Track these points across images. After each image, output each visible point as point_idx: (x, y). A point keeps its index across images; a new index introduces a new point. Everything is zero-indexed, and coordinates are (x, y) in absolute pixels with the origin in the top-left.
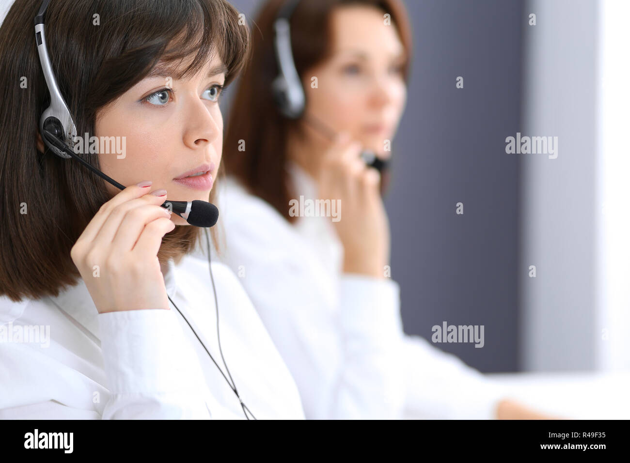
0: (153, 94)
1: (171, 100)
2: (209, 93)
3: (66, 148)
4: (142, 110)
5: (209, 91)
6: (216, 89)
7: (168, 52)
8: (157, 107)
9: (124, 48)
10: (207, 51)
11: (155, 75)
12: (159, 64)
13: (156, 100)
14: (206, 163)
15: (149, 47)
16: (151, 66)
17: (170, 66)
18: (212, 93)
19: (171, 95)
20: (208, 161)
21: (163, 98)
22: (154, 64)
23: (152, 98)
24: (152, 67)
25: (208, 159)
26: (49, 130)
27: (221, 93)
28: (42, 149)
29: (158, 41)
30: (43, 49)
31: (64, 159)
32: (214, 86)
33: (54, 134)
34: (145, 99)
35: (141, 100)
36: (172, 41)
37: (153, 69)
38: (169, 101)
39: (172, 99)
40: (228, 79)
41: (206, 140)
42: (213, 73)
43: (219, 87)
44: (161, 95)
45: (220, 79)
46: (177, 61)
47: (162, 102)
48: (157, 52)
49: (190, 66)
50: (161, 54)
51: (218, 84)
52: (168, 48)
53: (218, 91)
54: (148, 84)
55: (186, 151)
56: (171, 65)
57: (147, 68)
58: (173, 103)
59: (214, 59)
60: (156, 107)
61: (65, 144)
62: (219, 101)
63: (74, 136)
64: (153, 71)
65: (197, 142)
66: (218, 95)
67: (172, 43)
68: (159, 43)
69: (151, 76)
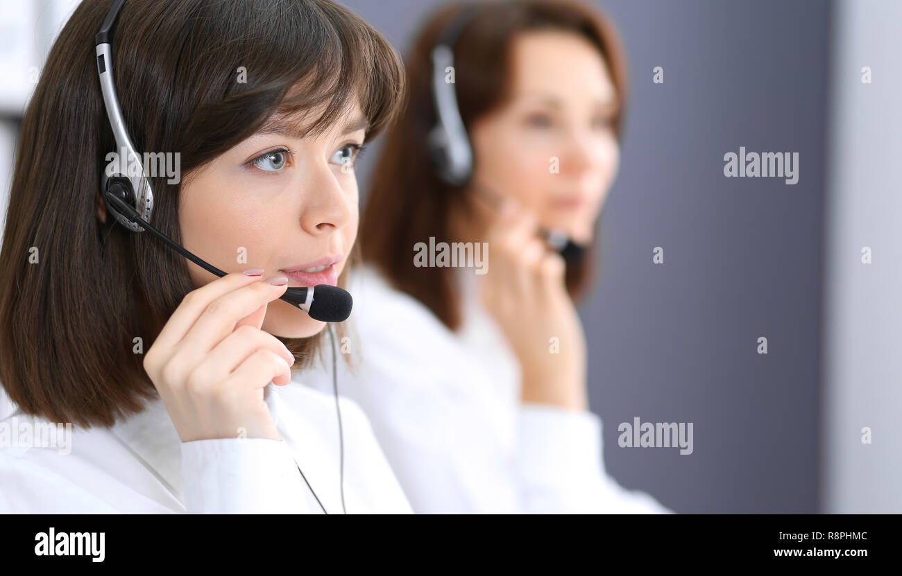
0: (263, 156)
1: (288, 165)
2: (340, 155)
3: (137, 218)
4: (246, 177)
5: (341, 152)
6: (350, 150)
7: (290, 100)
8: (268, 174)
9: (227, 92)
10: (343, 100)
11: (267, 131)
12: (276, 117)
13: (266, 165)
14: (329, 255)
15: (262, 93)
16: (263, 119)
17: (290, 119)
18: (345, 154)
19: (288, 158)
20: (332, 252)
21: (276, 161)
22: (268, 117)
23: (261, 162)
24: (265, 120)
25: (332, 249)
26: (113, 192)
27: (358, 155)
28: (103, 217)
29: (275, 85)
30: (107, 78)
31: (134, 233)
32: (349, 145)
33: (121, 198)
34: (251, 162)
35: (246, 163)
36: (294, 86)
37: (266, 123)
38: (286, 166)
39: (290, 163)
40: (368, 137)
41: (332, 225)
42: (348, 129)
43: (356, 146)
44: (273, 158)
45: (359, 136)
46: (300, 113)
47: (274, 167)
48: (273, 100)
49: (319, 121)
50: (279, 103)
51: (353, 143)
52: (288, 96)
53: (354, 152)
54: (258, 142)
55: (304, 237)
56: (292, 118)
57: (258, 121)
58: (290, 169)
59: (352, 111)
60: (265, 173)
61: (135, 212)
62: (354, 165)
63: (148, 200)
64: (266, 126)
65: (320, 226)
66: (354, 157)
67: (295, 90)
68: (278, 88)
69: (262, 132)
